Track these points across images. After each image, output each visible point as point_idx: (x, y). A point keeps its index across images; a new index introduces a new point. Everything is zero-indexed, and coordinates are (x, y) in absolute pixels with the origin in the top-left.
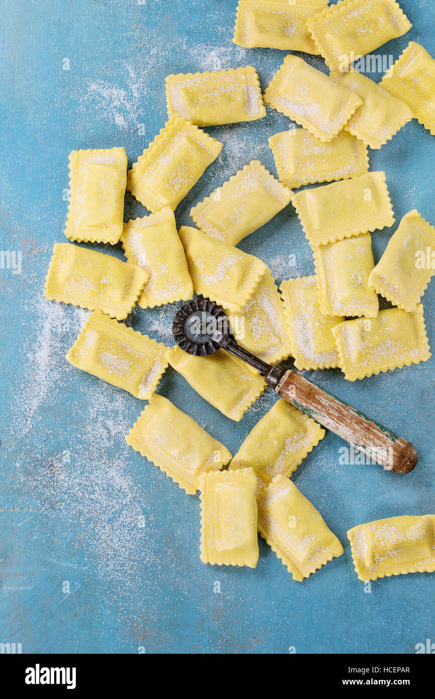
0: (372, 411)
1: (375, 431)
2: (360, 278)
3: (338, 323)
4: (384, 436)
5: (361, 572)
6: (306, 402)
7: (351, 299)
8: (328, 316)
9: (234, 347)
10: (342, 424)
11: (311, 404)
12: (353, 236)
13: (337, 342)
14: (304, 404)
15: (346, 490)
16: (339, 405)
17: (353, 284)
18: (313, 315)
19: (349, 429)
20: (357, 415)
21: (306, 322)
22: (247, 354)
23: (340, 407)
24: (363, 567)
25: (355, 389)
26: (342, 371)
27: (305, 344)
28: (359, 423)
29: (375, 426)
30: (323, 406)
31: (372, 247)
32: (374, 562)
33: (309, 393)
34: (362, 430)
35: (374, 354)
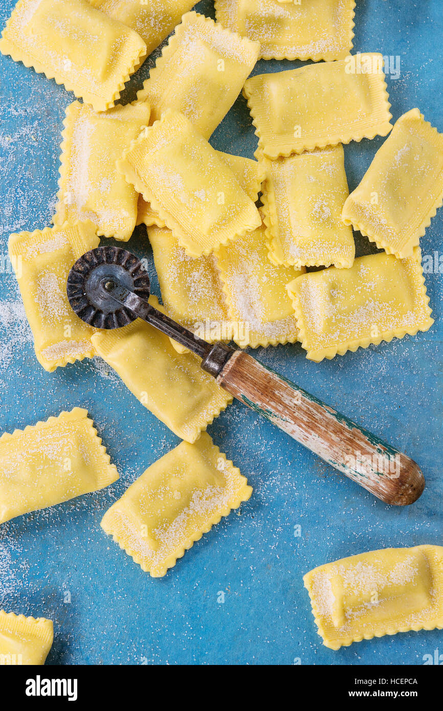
0: (347, 405)
1: (362, 444)
2: (327, 210)
3: (296, 277)
4: (375, 451)
5: (327, 636)
6: (260, 400)
7: (315, 241)
8: (281, 267)
9: (156, 316)
10: (313, 433)
11: (268, 403)
12: (317, 149)
13: (295, 305)
14: (259, 403)
15: (309, 521)
16: (309, 404)
17: (317, 219)
18: (258, 266)
19: (323, 441)
20: (335, 420)
21: (248, 277)
22: (175, 328)
23: (310, 408)
24: (329, 628)
25: (321, 373)
26: (303, 346)
27: (249, 310)
28: (339, 431)
29: (363, 436)
30: (286, 406)
31: (345, 163)
32: (346, 619)
33: (266, 387)
34: (342, 442)
35: (349, 321)
